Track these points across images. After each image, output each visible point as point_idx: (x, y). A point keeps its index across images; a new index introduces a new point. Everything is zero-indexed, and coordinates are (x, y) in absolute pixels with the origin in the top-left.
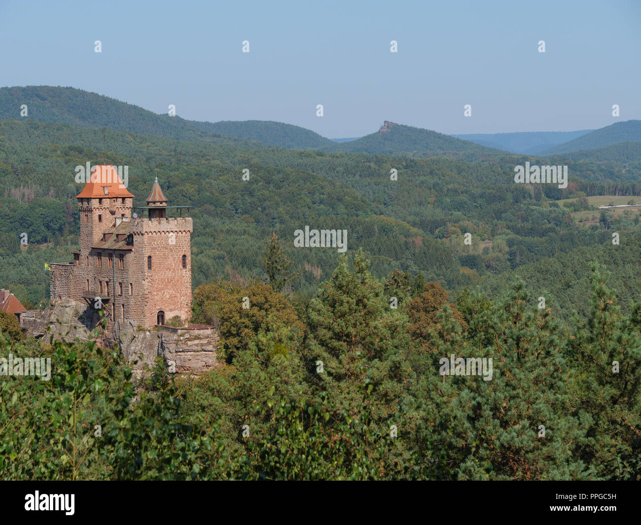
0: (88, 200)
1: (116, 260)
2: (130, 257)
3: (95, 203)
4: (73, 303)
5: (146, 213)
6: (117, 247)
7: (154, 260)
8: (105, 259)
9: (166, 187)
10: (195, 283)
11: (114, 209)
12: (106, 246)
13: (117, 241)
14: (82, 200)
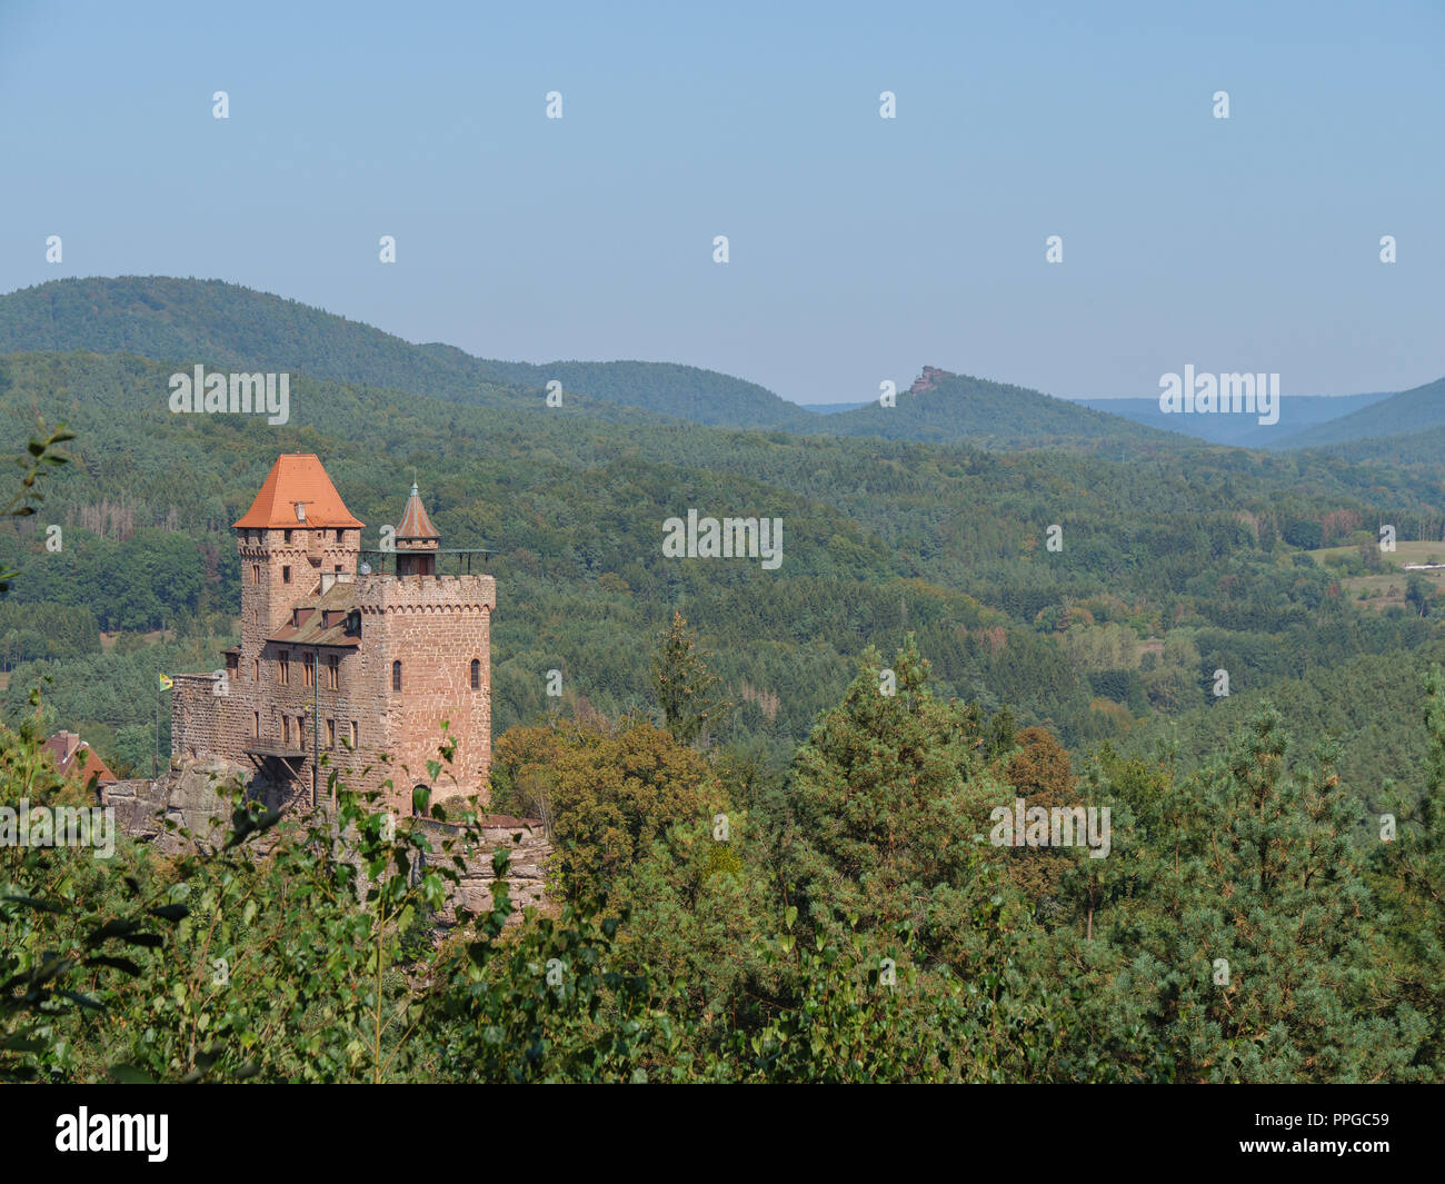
0: (261, 532)
1: (321, 668)
2: (352, 663)
3: (275, 540)
4: (222, 765)
5: (391, 565)
6: (323, 638)
7: (406, 670)
8: (297, 667)
9: (435, 508)
10: (498, 727)
11: (318, 554)
12: (299, 636)
13: (323, 626)
14: (246, 532)
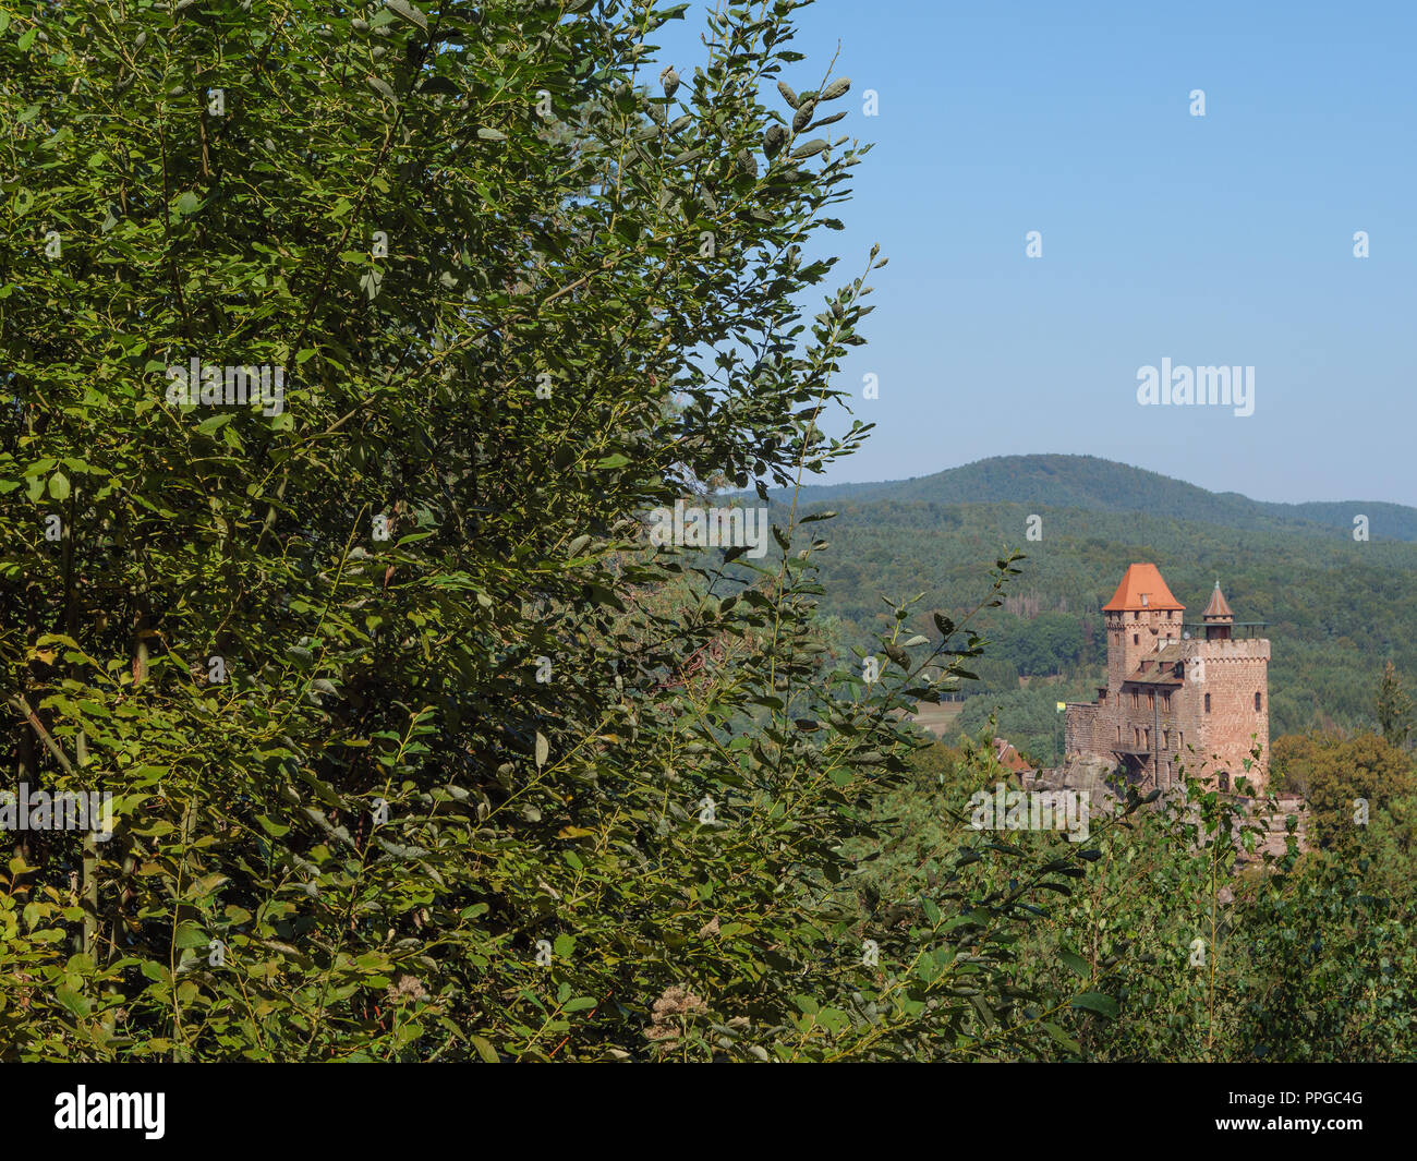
0: (1120, 613)
1: (1158, 698)
2: (1179, 695)
3: (1129, 618)
4: (1098, 759)
5: (1202, 632)
6: (1160, 680)
7: (1213, 700)
8: (1143, 698)
9: (1230, 596)
10: (1273, 736)
11: (1156, 627)
12: (1145, 678)
13: (1160, 672)
14: (1110, 613)
